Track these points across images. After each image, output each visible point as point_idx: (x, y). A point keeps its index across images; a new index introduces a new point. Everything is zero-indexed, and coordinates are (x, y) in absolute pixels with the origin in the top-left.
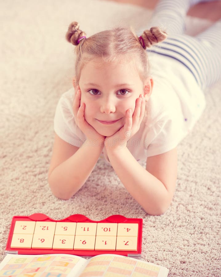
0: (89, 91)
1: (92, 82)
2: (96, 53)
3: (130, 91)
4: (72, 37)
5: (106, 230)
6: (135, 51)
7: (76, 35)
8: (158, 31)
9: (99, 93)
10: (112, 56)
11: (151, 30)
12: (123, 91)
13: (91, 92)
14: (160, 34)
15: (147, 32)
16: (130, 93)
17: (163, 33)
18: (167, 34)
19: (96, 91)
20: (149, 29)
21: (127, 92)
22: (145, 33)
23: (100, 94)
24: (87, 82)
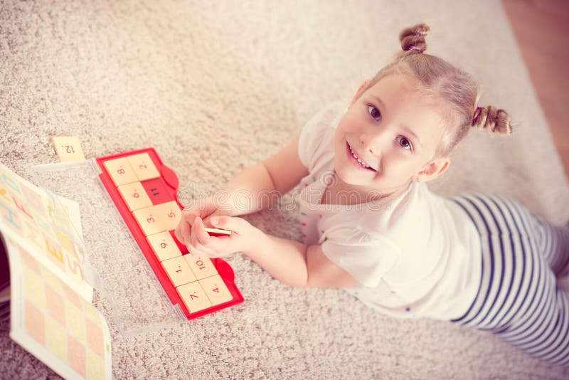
0: (369, 105)
1: (383, 99)
2: (418, 72)
3: (413, 149)
4: (409, 37)
5: (200, 263)
6: (462, 113)
7: (415, 39)
8: (505, 119)
9: (377, 118)
10: (431, 90)
11: (500, 111)
12: (405, 142)
13: (371, 109)
14: (505, 123)
15: (492, 109)
16: (409, 152)
17: (508, 126)
18: (511, 132)
19: (376, 114)
20: (498, 108)
21: (408, 147)
22: (489, 107)
23: (378, 121)
24: (376, 94)
